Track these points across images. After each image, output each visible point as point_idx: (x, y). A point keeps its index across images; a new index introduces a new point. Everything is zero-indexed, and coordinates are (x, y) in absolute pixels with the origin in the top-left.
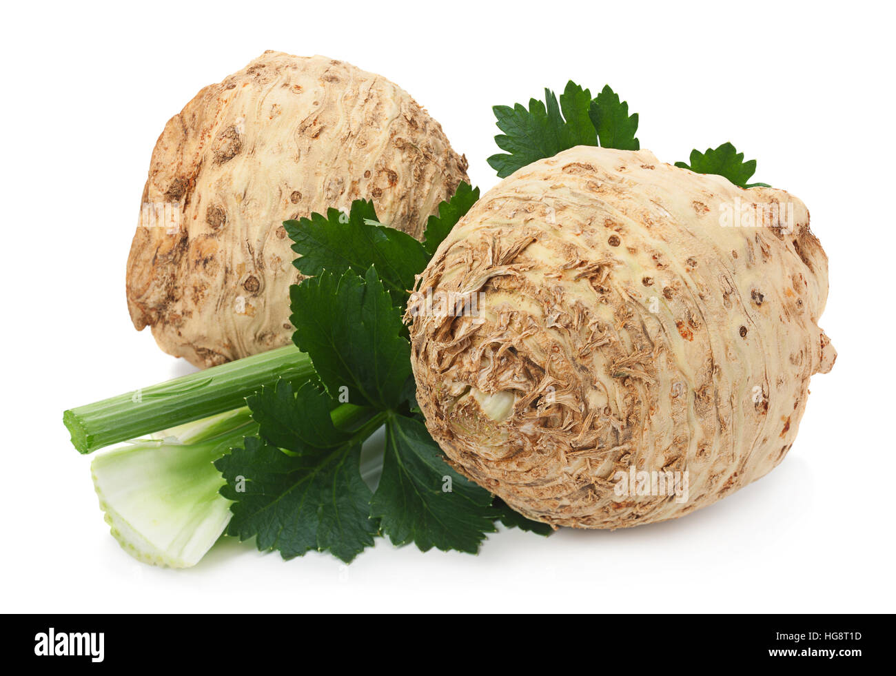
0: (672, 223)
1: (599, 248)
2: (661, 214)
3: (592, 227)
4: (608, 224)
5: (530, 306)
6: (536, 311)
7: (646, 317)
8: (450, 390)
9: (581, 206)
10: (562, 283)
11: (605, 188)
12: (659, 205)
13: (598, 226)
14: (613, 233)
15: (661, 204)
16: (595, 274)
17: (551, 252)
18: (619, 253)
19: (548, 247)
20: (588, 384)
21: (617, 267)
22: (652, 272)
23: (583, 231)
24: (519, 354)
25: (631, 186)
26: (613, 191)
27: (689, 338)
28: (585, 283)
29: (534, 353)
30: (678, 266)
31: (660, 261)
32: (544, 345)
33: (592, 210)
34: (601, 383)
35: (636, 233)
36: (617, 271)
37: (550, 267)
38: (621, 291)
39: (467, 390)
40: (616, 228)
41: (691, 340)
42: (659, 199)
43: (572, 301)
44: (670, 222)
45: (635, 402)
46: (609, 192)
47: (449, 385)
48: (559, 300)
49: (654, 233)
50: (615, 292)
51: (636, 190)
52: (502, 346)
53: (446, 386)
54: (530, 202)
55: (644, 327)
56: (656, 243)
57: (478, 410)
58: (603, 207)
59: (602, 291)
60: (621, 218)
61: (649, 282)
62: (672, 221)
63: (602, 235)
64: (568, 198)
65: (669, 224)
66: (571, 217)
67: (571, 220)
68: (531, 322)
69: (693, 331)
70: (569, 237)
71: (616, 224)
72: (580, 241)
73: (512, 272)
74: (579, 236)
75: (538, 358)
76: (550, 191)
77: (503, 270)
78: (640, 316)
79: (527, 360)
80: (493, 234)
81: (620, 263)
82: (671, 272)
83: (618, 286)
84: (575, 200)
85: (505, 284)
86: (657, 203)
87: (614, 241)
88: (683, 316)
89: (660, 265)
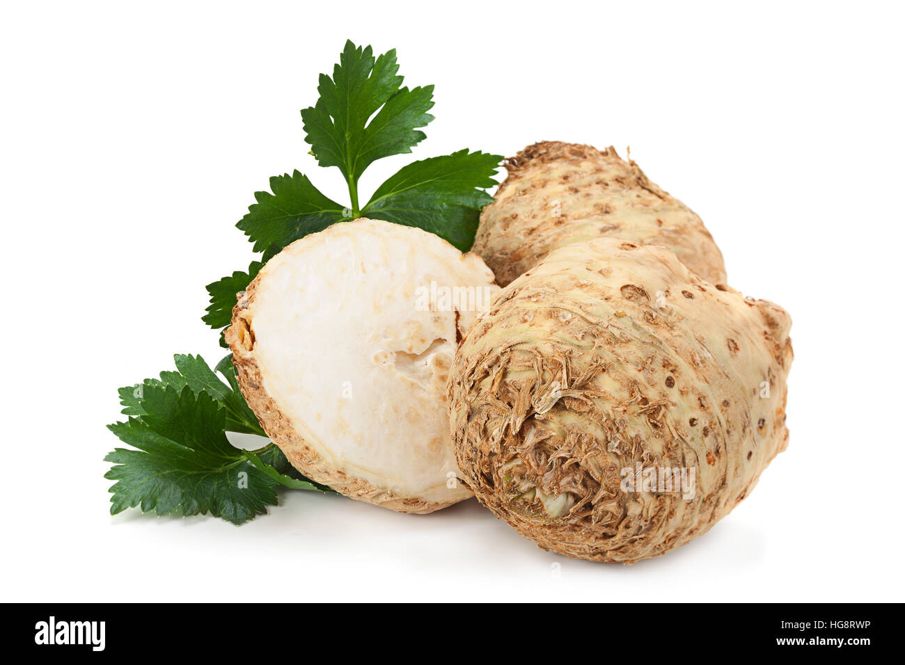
0: (713, 365)
1: (658, 387)
2: (705, 355)
3: (652, 366)
4: (666, 364)
5: (596, 430)
6: (600, 435)
7: (688, 451)
8: (518, 486)
9: (644, 342)
10: (626, 417)
11: (658, 320)
12: (703, 345)
13: (657, 365)
14: (669, 374)
15: (705, 345)
16: (653, 413)
17: (617, 385)
18: (674, 394)
19: (615, 380)
20: (631, 497)
21: (672, 408)
22: (697, 414)
23: (644, 368)
24: (580, 468)
25: (679, 320)
26: (666, 326)
27: (712, 463)
28: (644, 418)
29: (595, 470)
30: (716, 409)
31: (704, 402)
32: (603, 465)
33: (652, 349)
34: (643, 499)
35: (687, 375)
36: (670, 412)
37: (616, 400)
38: (672, 429)
39: (532, 490)
40: (671, 368)
41: (713, 465)
42: (703, 339)
43: (632, 434)
44: (712, 364)
45: (661, 509)
46: (662, 325)
47: (517, 482)
48: (621, 431)
49: (700, 374)
50: (667, 430)
51: (683, 325)
52: (569, 461)
53: (514, 483)
54: (598, 327)
55: (684, 458)
56: (701, 386)
57: (542, 509)
58: (662, 347)
59: (655, 426)
60: (676, 359)
61: (695, 423)
62: (713, 362)
63: (661, 375)
64: (631, 331)
65: (711, 366)
66: (633, 352)
67: (635, 355)
68: (596, 445)
69: (717, 459)
70: (632, 372)
71: (671, 365)
72: (641, 377)
73: (582, 398)
74: (641, 372)
75: (596, 475)
76: (615, 319)
77: (576, 394)
78: (683, 450)
79: (587, 473)
80: (565, 353)
81: (674, 405)
82: (711, 414)
83: (670, 425)
84: (636, 334)
85: (575, 405)
86: (701, 341)
87: (670, 383)
88: (712, 448)
89: (702, 406)
